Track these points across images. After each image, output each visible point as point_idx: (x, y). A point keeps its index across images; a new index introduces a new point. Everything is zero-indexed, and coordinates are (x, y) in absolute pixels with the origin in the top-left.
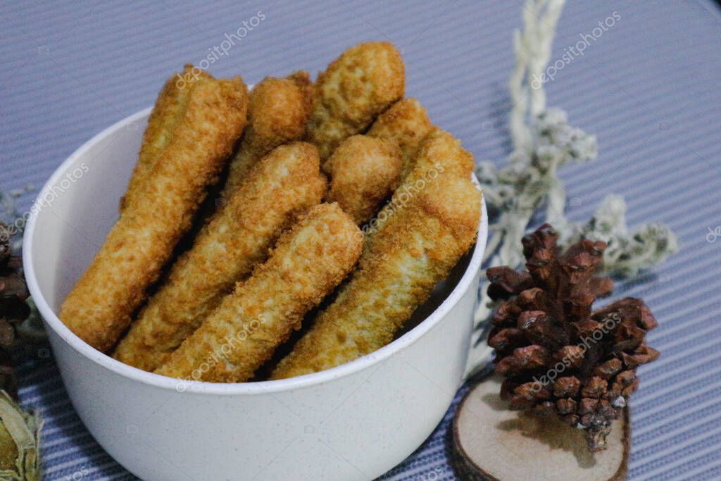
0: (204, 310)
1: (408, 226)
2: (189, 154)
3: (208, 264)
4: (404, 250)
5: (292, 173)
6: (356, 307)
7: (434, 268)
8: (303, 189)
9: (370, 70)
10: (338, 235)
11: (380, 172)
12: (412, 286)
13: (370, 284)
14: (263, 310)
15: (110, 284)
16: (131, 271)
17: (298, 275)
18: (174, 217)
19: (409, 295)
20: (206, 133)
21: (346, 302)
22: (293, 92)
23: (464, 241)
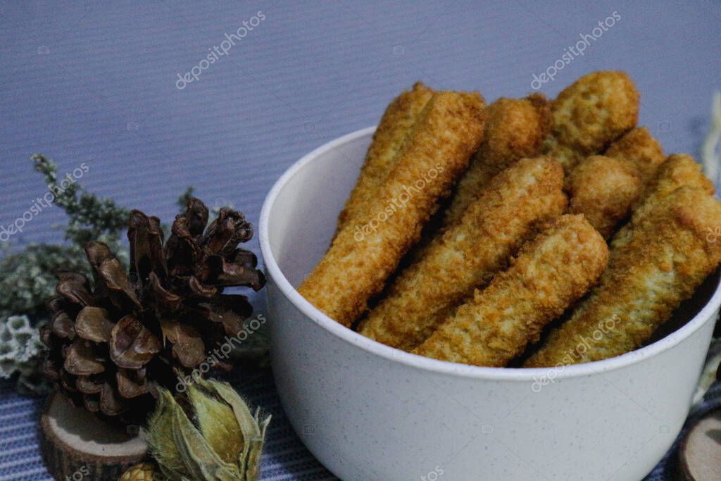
0: (431, 323)
1: (660, 238)
2: (428, 162)
3: (443, 272)
4: (652, 264)
5: (539, 181)
6: (597, 321)
7: (681, 285)
8: (548, 200)
9: (606, 97)
10: (587, 244)
11: (623, 190)
12: (656, 302)
13: (614, 298)
14: (503, 318)
15: (336, 289)
16: (358, 277)
17: (543, 283)
18: (407, 225)
19: (653, 312)
20: (448, 142)
21: (586, 318)
22: (530, 111)
23: (714, 256)
